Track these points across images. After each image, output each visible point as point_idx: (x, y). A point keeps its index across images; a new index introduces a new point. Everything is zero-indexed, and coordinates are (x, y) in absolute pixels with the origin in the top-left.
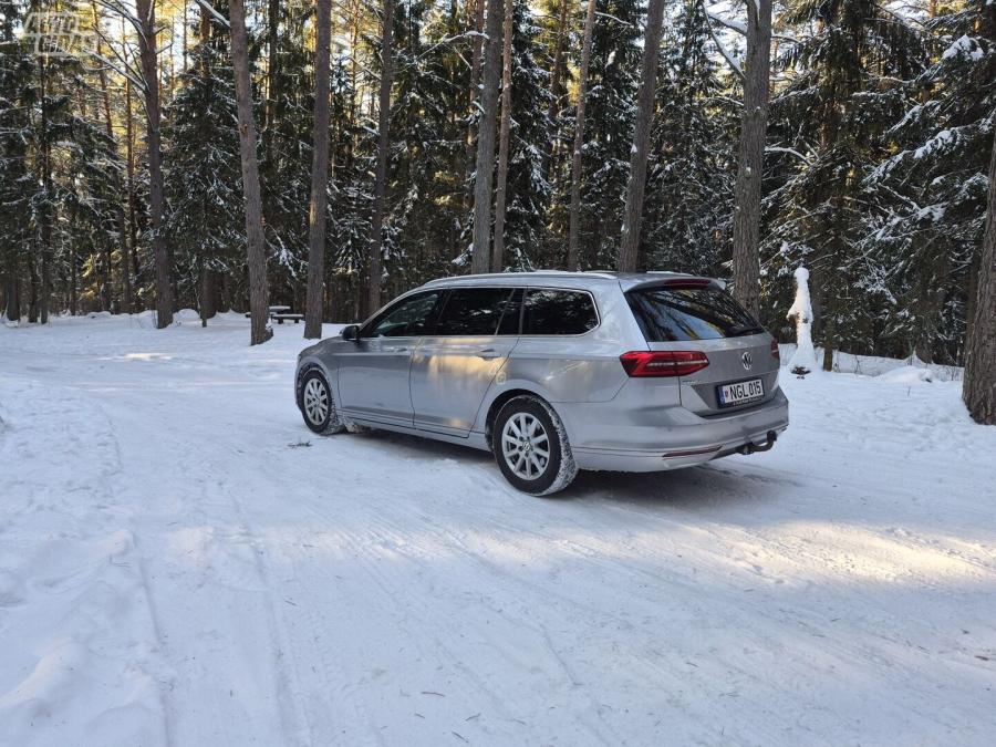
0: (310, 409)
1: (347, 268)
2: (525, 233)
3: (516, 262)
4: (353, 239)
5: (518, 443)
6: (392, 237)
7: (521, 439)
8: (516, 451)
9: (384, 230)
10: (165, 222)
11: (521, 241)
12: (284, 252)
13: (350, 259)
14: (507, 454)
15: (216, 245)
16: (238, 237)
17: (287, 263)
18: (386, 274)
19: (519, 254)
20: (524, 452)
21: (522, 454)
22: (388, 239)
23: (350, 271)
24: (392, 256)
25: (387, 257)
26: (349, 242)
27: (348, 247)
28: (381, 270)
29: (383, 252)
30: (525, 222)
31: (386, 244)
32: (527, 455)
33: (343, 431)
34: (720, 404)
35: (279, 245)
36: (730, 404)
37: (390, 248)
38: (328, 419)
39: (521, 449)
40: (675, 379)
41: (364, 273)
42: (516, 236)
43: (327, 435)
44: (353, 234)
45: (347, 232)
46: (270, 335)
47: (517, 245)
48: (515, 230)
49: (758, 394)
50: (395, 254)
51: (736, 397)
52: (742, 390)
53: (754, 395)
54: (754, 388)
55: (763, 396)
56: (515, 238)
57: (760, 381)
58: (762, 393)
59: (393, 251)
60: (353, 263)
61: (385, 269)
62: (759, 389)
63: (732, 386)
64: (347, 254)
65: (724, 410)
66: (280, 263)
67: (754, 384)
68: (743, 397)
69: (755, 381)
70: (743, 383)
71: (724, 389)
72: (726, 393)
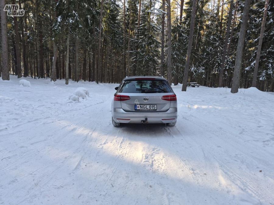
1: (215, 71)
3: (268, 68)
4: (219, 64)
12: (193, 68)
13: (217, 69)
16: (179, 65)
17: (193, 71)
22: (228, 63)
23: (216, 73)
24: (229, 68)
25: (227, 68)
26: (217, 64)
27: (217, 66)
29: (226, 67)
34: (135, 109)
35: (192, 66)
37: (229, 65)
40: (120, 101)
42: (270, 60)
44: (219, 62)
45: (217, 61)
46: (185, 90)
47: (269, 63)
49: (153, 109)
50: (231, 67)
51: (142, 108)
52: (146, 107)
53: (152, 109)
54: (152, 107)
55: (156, 110)
56: (269, 60)
57: (156, 106)
58: (156, 109)
59: (230, 66)
60: (218, 70)
61: (226, 72)
62: (154, 108)
63: (141, 106)
64: (216, 68)
65: (137, 111)
66: (191, 71)
67: (152, 106)
68: (145, 109)
69: (153, 105)
70: (147, 105)
71: (138, 106)
72: (138, 107)
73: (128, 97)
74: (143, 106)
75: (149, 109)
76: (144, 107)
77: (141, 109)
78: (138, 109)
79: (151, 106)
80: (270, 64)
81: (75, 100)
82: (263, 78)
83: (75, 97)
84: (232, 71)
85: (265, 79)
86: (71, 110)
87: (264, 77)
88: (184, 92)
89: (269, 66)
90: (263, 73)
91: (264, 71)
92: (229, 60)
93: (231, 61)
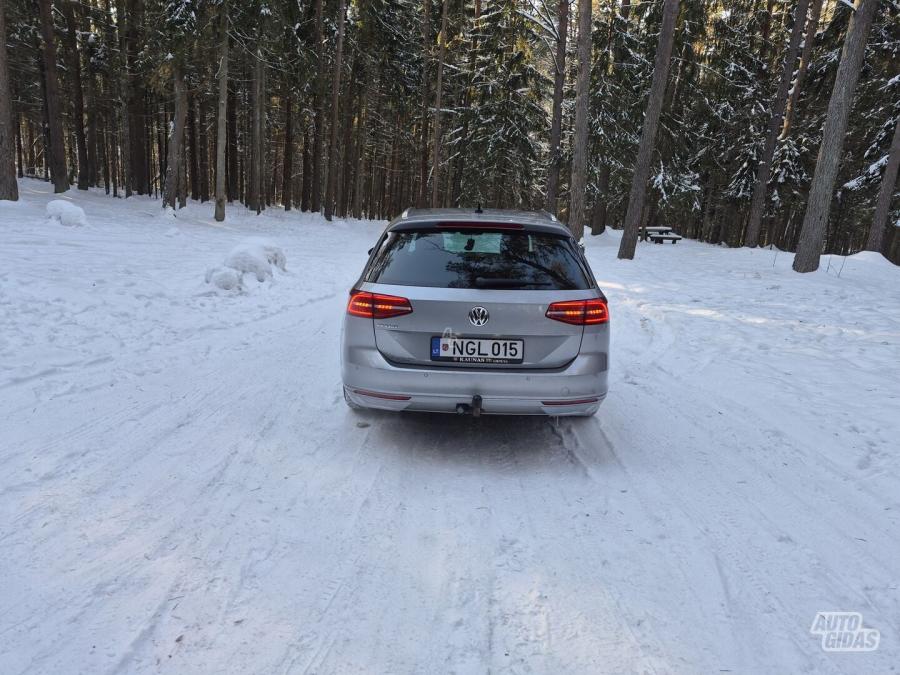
1: (738, 191)
4: (751, 162)
6: (793, 159)
12: (661, 177)
13: (744, 182)
16: (613, 163)
17: (660, 187)
18: (776, 199)
22: (786, 160)
23: (741, 193)
24: (788, 179)
25: (781, 180)
26: (745, 165)
27: (744, 169)
28: (772, 192)
29: (778, 174)
31: (783, 165)
35: (659, 169)
36: (450, 359)
37: (788, 170)
40: (370, 320)
41: (755, 196)
44: (752, 156)
45: (747, 154)
46: (631, 256)
49: (509, 357)
50: (793, 177)
51: (461, 353)
52: (476, 347)
53: (501, 356)
54: (502, 349)
55: (521, 361)
57: (520, 344)
58: (519, 356)
59: (791, 172)
60: (746, 186)
61: (776, 192)
62: (513, 352)
63: (459, 341)
64: (740, 177)
65: (439, 363)
66: (654, 186)
67: (505, 345)
68: (476, 355)
69: (508, 343)
70: (481, 341)
71: (443, 341)
72: (446, 347)
73: (406, 302)
74: (466, 341)
75: (491, 356)
76: (470, 346)
77: (458, 354)
78: (443, 354)
79: (501, 343)
81: (227, 288)
83: (226, 275)
84: (795, 192)
86: (202, 329)
88: (626, 262)
92: (790, 150)
93: (797, 154)
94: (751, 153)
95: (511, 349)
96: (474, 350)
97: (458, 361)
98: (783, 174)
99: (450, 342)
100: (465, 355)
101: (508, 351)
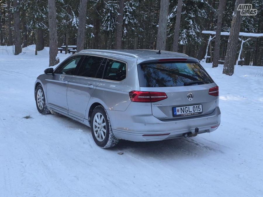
0: (39, 102)
1: (107, 27)
2: (195, 12)
3: (190, 27)
4: (111, 13)
5: (98, 126)
6: (130, 12)
7: (99, 124)
8: (97, 129)
9: (126, 8)
10: (19, 4)
11: (192, 16)
12: (75, 20)
13: (109, 23)
14: (95, 130)
15: (41, 16)
17: (76, 25)
18: (126, 31)
19: (191, 23)
20: (99, 129)
21: (99, 130)
22: (128, 13)
23: (109, 29)
24: (129, 22)
25: (126, 22)
26: (109, 14)
27: (108, 17)
28: (123, 29)
29: (125, 20)
30: (196, 6)
31: (127, 15)
32: (100, 130)
33: (50, 113)
34: (174, 115)
35: (73, 16)
36: (180, 115)
37: (129, 18)
38: (44, 108)
39: (99, 128)
40: (150, 103)
41: (115, 30)
42: (191, 13)
43: (44, 114)
45: (108, 9)
47: (190, 18)
48: (190, 10)
49: (198, 111)
50: (131, 21)
51: (184, 112)
52: (188, 109)
53: (196, 111)
54: (196, 108)
55: (202, 112)
56: (190, 15)
57: (201, 105)
58: (201, 111)
59: (130, 19)
60: (110, 25)
61: (125, 29)
62: (199, 109)
63: (182, 108)
64: (107, 20)
65: (176, 118)
66: (73, 25)
67: (197, 107)
68: (188, 112)
69: (197, 106)
70: (189, 106)
71: (177, 108)
72: (178, 110)
73: (163, 94)
74: (185, 107)
75: (193, 112)
76: (186, 109)
77: (183, 113)
78: (178, 113)
79: (195, 106)
80: (191, 20)
82: (184, 42)
84: (133, 29)
85: (187, 42)
87: (185, 39)
89: (190, 24)
90: (183, 33)
91: (185, 31)
92: (129, 8)
93: (132, 10)
94: (111, 9)
95: (199, 108)
96: (187, 110)
97: (183, 116)
98: (127, 20)
99: (179, 108)
100: (185, 113)
101: (198, 109)
